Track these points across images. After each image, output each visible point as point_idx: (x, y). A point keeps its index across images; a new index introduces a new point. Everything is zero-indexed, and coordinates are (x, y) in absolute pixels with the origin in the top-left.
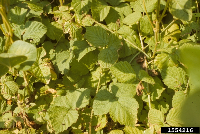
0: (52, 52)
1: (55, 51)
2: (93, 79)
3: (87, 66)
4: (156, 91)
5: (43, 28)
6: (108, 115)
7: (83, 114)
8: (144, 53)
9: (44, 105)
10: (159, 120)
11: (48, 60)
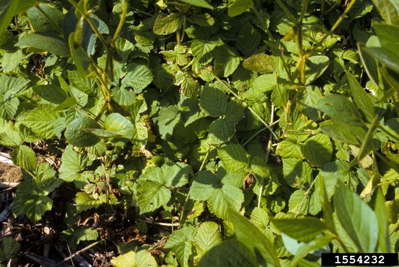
0: (155, 105)
1: (159, 104)
2: (200, 150)
3: (196, 133)
4: (271, 185)
5: (148, 75)
6: (206, 202)
7: (179, 192)
8: (271, 130)
9: (134, 172)
10: (262, 222)
11: (148, 117)
